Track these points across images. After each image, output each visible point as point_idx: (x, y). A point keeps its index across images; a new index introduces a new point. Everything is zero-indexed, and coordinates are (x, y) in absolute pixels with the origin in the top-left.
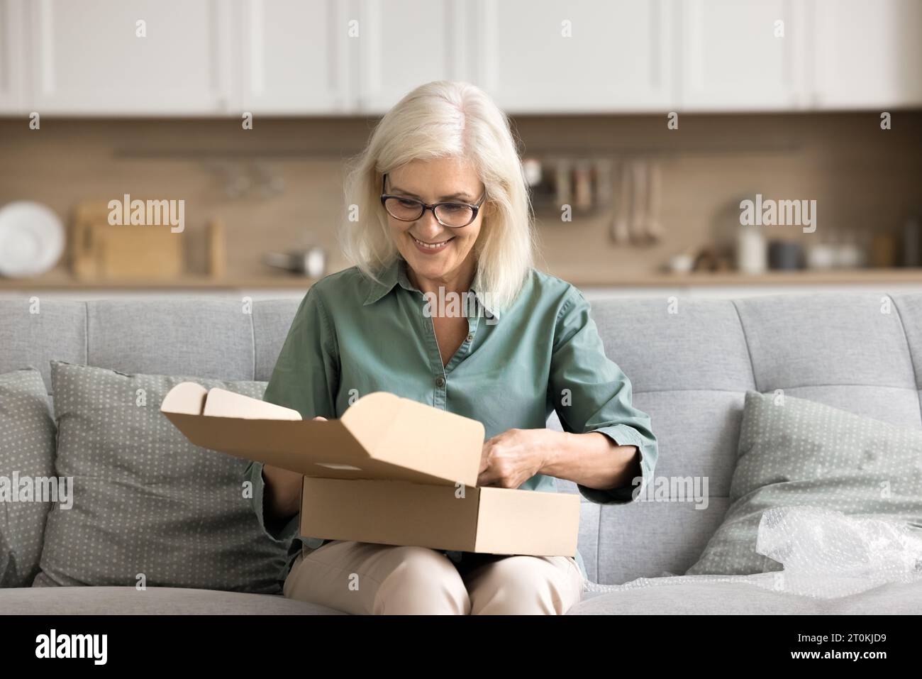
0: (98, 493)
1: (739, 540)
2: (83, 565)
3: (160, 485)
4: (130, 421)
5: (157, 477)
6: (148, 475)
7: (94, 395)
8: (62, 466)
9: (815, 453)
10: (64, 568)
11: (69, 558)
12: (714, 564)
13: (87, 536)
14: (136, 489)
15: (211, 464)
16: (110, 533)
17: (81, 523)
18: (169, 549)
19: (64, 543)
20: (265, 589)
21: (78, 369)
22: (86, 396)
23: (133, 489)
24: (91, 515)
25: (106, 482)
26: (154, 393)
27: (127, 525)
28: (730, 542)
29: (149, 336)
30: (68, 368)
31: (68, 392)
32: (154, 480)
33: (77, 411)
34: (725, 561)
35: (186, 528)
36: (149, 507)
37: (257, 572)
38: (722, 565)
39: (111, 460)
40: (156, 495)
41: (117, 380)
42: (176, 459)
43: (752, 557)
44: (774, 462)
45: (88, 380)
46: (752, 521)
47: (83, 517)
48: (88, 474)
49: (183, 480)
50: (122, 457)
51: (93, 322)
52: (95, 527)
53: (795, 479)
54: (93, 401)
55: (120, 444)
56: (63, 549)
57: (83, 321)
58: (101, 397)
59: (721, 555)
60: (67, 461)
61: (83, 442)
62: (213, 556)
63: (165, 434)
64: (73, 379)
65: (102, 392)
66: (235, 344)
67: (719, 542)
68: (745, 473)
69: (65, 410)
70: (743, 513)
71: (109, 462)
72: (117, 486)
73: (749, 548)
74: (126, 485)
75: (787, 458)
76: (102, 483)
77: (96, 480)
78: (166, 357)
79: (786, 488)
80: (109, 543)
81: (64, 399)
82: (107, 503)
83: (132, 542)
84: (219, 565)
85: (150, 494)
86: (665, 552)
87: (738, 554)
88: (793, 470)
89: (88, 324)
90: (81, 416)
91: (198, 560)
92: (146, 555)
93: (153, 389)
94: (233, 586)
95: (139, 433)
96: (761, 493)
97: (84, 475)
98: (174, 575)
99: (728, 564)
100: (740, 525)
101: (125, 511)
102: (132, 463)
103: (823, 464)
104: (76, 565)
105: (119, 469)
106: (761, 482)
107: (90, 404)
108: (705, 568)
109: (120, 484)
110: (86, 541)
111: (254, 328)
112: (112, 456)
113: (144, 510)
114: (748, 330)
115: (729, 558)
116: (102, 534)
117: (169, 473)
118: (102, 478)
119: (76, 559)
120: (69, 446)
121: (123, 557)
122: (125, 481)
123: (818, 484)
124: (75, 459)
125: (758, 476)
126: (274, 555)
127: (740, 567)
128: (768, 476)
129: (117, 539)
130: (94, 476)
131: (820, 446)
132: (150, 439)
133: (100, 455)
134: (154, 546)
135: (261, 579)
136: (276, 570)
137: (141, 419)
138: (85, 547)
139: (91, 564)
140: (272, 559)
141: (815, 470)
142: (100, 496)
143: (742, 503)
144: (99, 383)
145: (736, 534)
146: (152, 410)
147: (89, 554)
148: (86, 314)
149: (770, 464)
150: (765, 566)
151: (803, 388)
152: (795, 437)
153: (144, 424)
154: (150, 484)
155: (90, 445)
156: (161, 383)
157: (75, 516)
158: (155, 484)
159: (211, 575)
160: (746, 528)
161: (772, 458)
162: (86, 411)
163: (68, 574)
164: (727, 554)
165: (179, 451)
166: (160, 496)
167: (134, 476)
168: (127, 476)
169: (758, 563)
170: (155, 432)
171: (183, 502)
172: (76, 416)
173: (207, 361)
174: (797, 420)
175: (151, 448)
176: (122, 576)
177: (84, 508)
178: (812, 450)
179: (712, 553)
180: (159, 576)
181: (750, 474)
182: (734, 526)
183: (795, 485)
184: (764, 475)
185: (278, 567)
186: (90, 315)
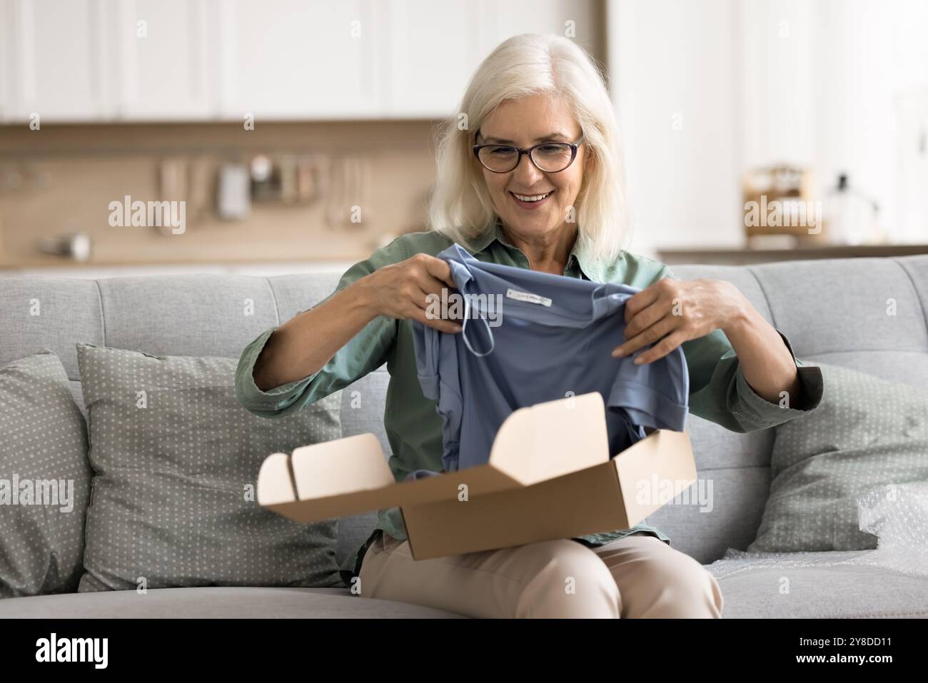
0: (141, 485)
1: (803, 513)
2: (133, 565)
3: (204, 475)
4: (168, 406)
5: (201, 467)
6: (191, 464)
7: (128, 379)
8: (98, 457)
9: (861, 421)
10: (112, 568)
11: (117, 557)
12: (781, 539)
13: (134, 533)
14: (181, 480)
15: (255, 451)
16: (159, 529)
17: (127, 520)
18: (222, 544)
19: (110, 541)
20: (321, 582)
21: (107, 352)
22: (120, 380)
23: (178, 480)
24: (136, 510)
25: (149, 473)
26: (189, 375)
27: (177, 520)
28: (793, 515)
29: (168, 315)
30: (96, 351)
31: (98, 378)
32: (198, 470)
33: (110, 397)
34: (791, 535)
35: (236, 521)
36: (195, 499)
37: (312, 565)
38: (788, 539)
39: (151, 450)
40: (203, 486)
41: (150, 364)
42: (219, 447)
43: (819, 531)
44: (820, 431)
45: (119, 364)
46: (811, 493)
47: (127, 512)
48: (128, 466)
49: (227, 469)
50: (163, 447)
51: (107, 301)
52: (141, 523)
53: (844, 447)
54: (128, 387)
55: (160, 432)
56: (110, 548)
57: (98, 300)
58: (135, 381)
59: (786, 529)
60: (104, 451)
61: (120, 431)
62: (267, 549)
63: (204, 420)
64: (104, 363)
65: (135, 377)
66: (258, 322)
67: (780, 516)
68: (789, 443)
69: (97, 396)
70: (797, 484)
71: (149, 452)
72: (161, 478)
73: (815, 520)
74: (170, 476)
75: (833, 426)
76: (144, 475)
77: (138, 472)
78: (188, 337)
79: (838, 457)
80: (158, 540)
81: (95, 385)
82: (152, 496)
83: (183, 538)
84: (274, 559)
85: (196, 485)
86: (710, 526)
87: (804, 527)
88: (842, 438)
89: (102, 304)
90: (116, 403)
91: (253, 554)
92: (198, 552)
93: (188, 372)
94: (289, 581)
95: (179, 419)
96: (813, 463)
97: (124, 466)
98: (230, 572)
99: (795, 538)
100: (798, 497)
101: (172, 504)
102: (174, 452)
103: (869, 431)
104: (125, 565)
105: (160, 459)
106: (808, 452)
107: (124, 390)
108: (771, 543)
109: (164, 476)
110: (134, 538)
111: (277, 304)
112: (152, 445)
113: (191, 502)
114: (771, 297)
115: (796, 533)
116: (150, 530)
117: (213, 462)
118: (144, 469)
119: (125, 559)
120: (104, 435)
121: (174, 555)
122: (169, 472)
123: (869, 452)
124: (112, 449)
125: (804, 445)
126: (325, 545)
127: (807, 541)
128: (815, 445)
129: (167, 535)
130: (135, 468)
131: (864, 415)
132: (191, 425)
133: (139, 445)
134: (205, 542)
135: (317, 572)
136: (328, 561)
137: (179, 405)
138: (134, 546)
139: (141, 564)
140: (323, 549)
141: (862, 437)
142: (144, 489)
143: (791, 474)
144: (131, 367)
145: (797, 506)
146: (189, 395)
147: (138, 553)
148: (99, 293)
149: (815, 433)
150: (835, 539)
151: (828, 355)
152: (838, 405)
153: (183, 410)
154: (194, 474)
155: (128, 434)
156: (194, 365)
157: (119, 511)
158: (199, 473)
159: (267, 570)
160: (805, 500)
161: (816, 427)
162: (120, 398)
163: (118, 575)
164: (793, 528)
165: (221, 437)
166: (207, 487)
167: (176, 466)
168: (169, 466)
169: (827, 537)
170: (194, 418)
171: (231, 492)
172: (110, 403)
173: (231, 340)
174: (837, 388)
175: (192, 435)
176: (175, 576)
177: (128, 503)
178: (858, 419)
179: (775, 527)
180: (214, 574)
181: (795, 443)
182: (792, 498)
183: (847, 454)
184: (810, 445)
185: (329, 557)
186: (104, 294)
